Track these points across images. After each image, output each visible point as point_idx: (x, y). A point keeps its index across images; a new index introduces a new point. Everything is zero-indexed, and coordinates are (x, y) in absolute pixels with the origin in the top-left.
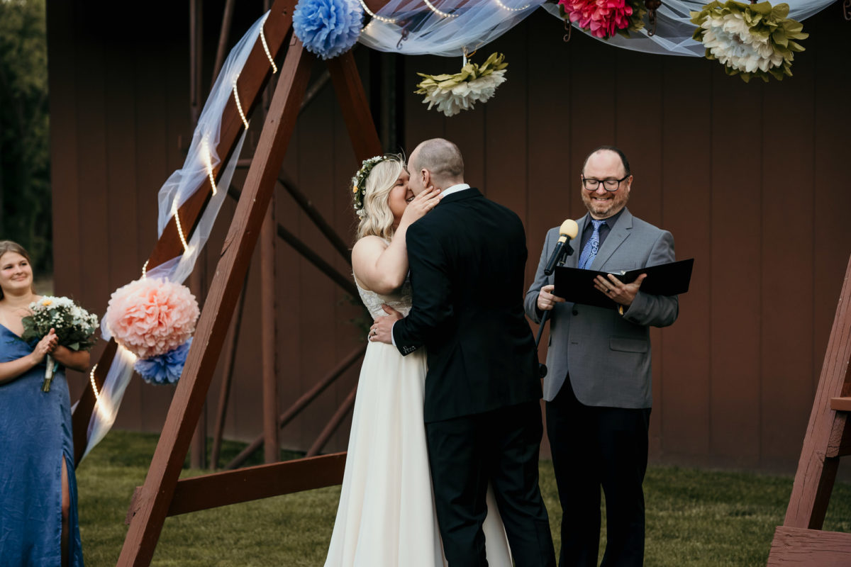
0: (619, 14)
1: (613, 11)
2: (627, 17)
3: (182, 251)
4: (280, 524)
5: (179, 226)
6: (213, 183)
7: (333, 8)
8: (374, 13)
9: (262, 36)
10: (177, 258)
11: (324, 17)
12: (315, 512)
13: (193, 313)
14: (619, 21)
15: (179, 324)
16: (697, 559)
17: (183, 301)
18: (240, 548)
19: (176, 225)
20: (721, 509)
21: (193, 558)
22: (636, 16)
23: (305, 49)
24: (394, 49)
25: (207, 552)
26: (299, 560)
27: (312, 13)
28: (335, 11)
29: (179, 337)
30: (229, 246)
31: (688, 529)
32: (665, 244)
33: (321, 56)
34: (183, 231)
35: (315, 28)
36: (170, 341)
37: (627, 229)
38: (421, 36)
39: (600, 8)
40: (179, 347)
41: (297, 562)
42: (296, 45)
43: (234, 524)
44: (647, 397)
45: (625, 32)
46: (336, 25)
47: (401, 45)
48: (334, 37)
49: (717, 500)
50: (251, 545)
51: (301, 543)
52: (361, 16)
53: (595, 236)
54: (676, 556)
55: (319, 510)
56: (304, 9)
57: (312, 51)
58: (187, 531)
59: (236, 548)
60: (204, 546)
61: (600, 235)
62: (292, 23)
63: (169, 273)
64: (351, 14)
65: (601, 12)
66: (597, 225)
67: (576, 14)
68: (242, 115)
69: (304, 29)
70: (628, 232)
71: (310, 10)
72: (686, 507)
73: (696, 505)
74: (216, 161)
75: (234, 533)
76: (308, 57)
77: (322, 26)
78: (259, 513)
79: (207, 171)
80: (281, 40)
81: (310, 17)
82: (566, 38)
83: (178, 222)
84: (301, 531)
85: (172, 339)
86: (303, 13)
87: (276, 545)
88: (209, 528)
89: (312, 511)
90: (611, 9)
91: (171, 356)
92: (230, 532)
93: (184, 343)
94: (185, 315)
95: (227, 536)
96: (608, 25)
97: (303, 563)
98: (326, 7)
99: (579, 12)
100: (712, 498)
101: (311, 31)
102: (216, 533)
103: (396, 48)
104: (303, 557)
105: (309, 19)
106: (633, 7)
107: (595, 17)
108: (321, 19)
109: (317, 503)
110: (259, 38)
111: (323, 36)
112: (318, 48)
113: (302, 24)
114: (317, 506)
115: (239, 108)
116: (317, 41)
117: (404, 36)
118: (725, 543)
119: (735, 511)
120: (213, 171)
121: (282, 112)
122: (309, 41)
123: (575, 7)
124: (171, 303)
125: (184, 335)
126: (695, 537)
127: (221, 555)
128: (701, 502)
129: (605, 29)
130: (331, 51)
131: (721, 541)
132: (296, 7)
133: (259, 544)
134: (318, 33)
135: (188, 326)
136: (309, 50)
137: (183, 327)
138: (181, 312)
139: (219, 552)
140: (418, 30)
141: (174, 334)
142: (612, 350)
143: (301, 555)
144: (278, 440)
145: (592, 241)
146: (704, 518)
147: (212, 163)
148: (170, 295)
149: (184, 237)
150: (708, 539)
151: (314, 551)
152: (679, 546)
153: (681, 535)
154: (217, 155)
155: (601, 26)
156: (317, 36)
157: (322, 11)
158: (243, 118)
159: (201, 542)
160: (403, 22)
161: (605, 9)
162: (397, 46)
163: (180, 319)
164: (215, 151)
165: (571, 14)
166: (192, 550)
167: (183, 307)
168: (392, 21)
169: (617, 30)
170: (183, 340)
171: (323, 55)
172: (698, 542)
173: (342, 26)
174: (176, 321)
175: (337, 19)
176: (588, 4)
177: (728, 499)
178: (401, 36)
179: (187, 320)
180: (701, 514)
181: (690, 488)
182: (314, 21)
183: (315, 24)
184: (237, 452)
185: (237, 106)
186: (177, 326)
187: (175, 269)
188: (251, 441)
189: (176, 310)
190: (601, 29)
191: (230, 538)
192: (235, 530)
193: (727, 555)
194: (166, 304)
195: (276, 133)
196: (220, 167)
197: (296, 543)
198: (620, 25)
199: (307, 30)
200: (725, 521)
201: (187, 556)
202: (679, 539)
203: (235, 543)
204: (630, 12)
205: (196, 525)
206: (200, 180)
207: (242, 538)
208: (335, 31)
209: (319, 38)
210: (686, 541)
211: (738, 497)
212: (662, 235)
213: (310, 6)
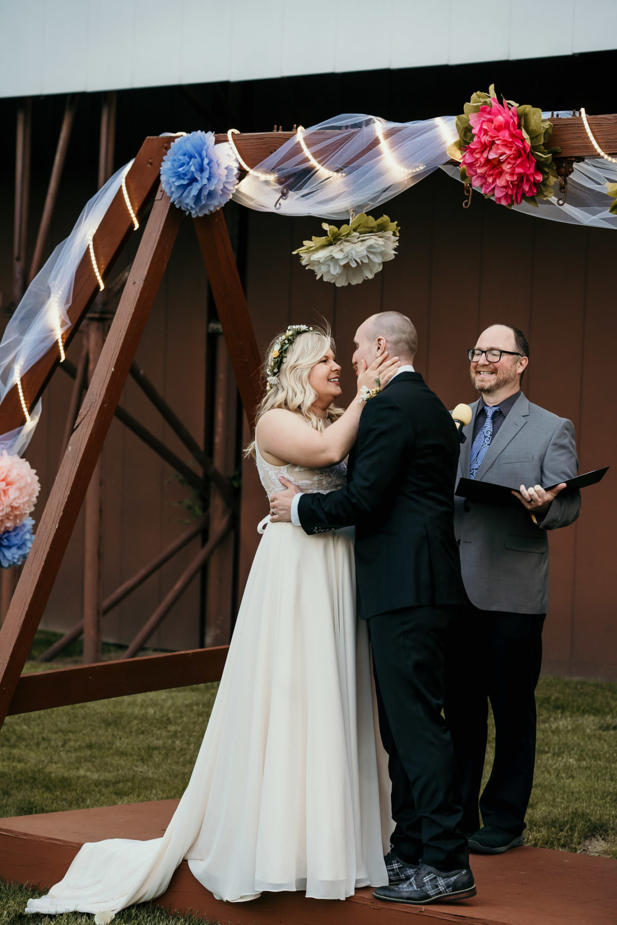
0: (528, 180)
1: (521, 177)
2: (536, 184)
3: (23, 422)
4: (110, 725)
5: (21, 394)
6: (61, 348)
7: (206, 161)
8: (252, 168)
9: (124, 188)
10: (17, 429)
11: (196, 171)
12: (146, 713)
13: (33, 490)
14: (527, 188)
15: (17, 503)
16: (572, 777)
17: (22, 478)
18: (69, 751)
19: (18, 393)
20: (590, 722)
21: (20, 761)
22: (544, 183)
23: (173, 205)
24: (271, 209)
25: (32, 754)
26: (136, 766)
27: (183, 165)
28: (208, 164)
29: (16, 516)
30: (83, 419)
31: (558, 744)
32: (565, 434)
33: (190, 213)
34: (25, 400)
35: (185, 182)
36: (6, 521)
37: (523, 416)
38: (303, 196)
39: (507, 173)
40: (15, 528)
41: (134, 768)
42: (163, 199)
43: (59, 724)
44: (544, 602)
45: (532, 200)
46: (209, 179)
47: (280, 204)
48: (205, 193)
49: (584, 712)
50: (80, 748)
51: (135, 747)
52: (236, 171)
53: (488, 424)
54: (549, 772)
55: (151, 711)
56: (175, 160)
57: (180, 207)
58: (8, 731)
59: (63, 750)
60: (29, 747)
61: (493, 423)
62: (159, 175)
63: (8, 445)
64: (226, 168)
65: (508, 178)
66: (490, 413)
67: (479, 179)
68: (98, 274)
69: (174, 182)
70: (524, 420)
71: (181, 162)
72: (552, 719)
73: (562, 717)
74: (67, 324)
75: (60, 734)
76: (176, 214)
77: (193, 180)
78: (85, 712)
79: (55, 335)
80: (145, 194)
81: (180, 170)
82: (466, 204)
83: (20, 391)
84: (134, 734)
85: (8, 518)
86: (173, 165)
87: (109, 749)
88: (32, 727)
89: (143, 711)
90: (519, 175)
91: (6, 538)
92: (56, 733)
93: (21, 524)
94: (25, 494)
95: (54, 736)
96: (515, 192)
97: (140, 769)
98: (199, 159)
99: (483, 177)
100: (578, 710)
101: (182, 185)
102: (40, 733)
103: (274, 208)
104: (140, 763)
105: (179, 172)
106: (544, 173)
107: (501, 182)
108: (193, 172)
109: (148, 702)
110: (120, 190)
111: (194, 192)
112: (187, 204)
113: (170, 177)
114: (148, 706)
115: (95, 266)
116: (187, 197)
117: (284, 195)
118: (600, 759)
119: (605, 725)
120: (62, 335)
121: (146, 273)
122: (178, 196)
123: (479, 171)
124: (9, 479)
125: (22, 515)
126: (566, 752)
127: (49, 757)
128: (568, 713)
129: (511, 196)
130: (202, 208)
131: (596, 757)
132: (165, 158)
133: (90, 746)
134: (189, 188)
135: (27, 505)
136: (178, 207)
137: (22, 506)
138: (20, 489)
139: (46, 755)
140: (300, 189)
141: (12, 514)
142: (508, 549)
143: (137, 761)
144: (98, 630)
145: (485, 430)
146: (574, 731)
147: (62, 326)
148: (9, 471)
149: (27, 407)
150: (581, 755)
151: (151, 756)
152: (550, 762)
153: (551, 751)
154: (68, 318)
155: (507, 193)
156: (187, 191)
157: (194, 164)
158: (99, 278)
159: (24, 743)
160: (283, 180)
161: (512, 174)
162: (275, 206)
163: (18, 498)
164: (66, 312)
165: (474, 178)
166: (15, 751)
167: (23, 485)
168: (272, 177)
169: (524, 196)
170: (20, 521)
171: (193, 212)
172: (570, 758)
173: (214, 181)
174: (15, 499)
175: (210, 173)
176: (493, 168)
177: (596, 712)
178: (281, 195)
179: (26, 499)
180: (569, 727)
181: (553, 698)
182: (185, 174)
183: (186, 177)
184: (49, 643)
185: (92, 265)
186: (15, 504)
187: (14, 441)
188: (67, 632)
189: (14, 487)
190: (506, 196)
191: (57, 740)
192: (61, 731)
193: (606, 774)
194: (3, 480)
195: (138, 296)
196: (70, 331)
197: (130, 746)
198: (527, 192)
199: (177, 184)
200: (597, 735)
201: (11, 758)
202: (550, 755)
203: (63, 746)
204: (539, 178)
205: (17, 724)
206: (48, 345)
207: (70, 740)
208: (207, 186)
209: (189, 193)
210: (558, 756)
211: (607, 709)
212: (563, 422)
213: (181, 157)
